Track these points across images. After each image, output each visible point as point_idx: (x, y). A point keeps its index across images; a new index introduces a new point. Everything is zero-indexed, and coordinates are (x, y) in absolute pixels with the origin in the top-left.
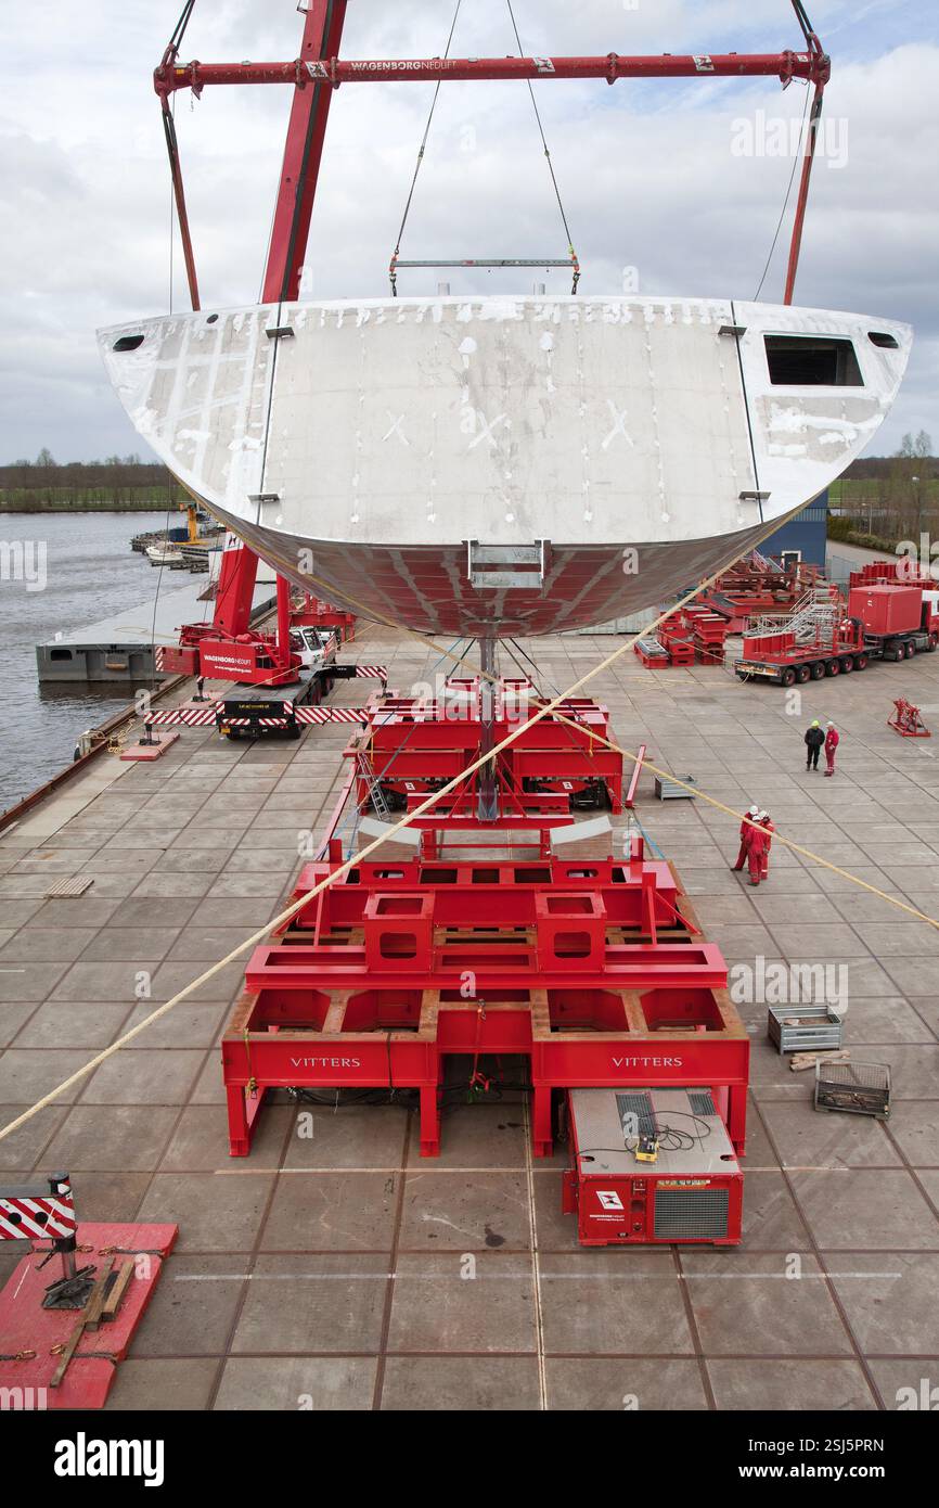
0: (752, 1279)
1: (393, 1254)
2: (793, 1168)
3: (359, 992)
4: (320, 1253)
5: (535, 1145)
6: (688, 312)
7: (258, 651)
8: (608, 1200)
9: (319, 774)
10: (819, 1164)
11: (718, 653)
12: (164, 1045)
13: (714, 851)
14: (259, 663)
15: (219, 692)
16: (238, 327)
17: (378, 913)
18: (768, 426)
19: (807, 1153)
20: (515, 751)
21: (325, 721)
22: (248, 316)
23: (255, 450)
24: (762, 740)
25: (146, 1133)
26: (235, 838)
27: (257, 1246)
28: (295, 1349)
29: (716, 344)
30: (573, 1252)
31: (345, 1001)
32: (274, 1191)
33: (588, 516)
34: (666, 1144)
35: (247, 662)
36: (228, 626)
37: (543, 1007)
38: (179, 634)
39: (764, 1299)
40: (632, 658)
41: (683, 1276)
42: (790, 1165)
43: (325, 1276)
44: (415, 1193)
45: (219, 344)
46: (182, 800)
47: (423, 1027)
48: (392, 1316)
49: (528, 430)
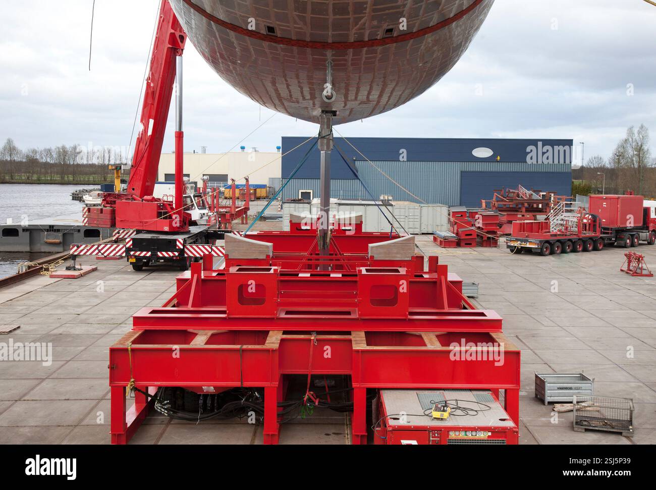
5: (354, 437)
7: (159, 207)
11: (493, 238)
14: (159, 215)
31: (210, 334)
36: (138, 192)
37: (361, 337)
40: (432, 244)
47: (268, 343)
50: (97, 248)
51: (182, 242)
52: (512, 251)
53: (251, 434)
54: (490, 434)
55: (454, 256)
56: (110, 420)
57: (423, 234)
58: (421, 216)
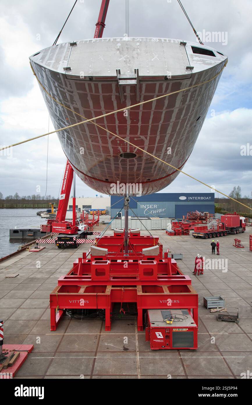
0: (201, 358)
1: (96, 352)
2: (212, 333)
3: (89, 286)
4: (75, 352)
5: (138, 329)
7: (67, 225)
8: (159, 335)
10: (219, 332)
11: (188, 232)
12: (34, 307)
14: (67, 228)
17: (95, 263)
18: (193, 59)
20: (134, 245)
21: (84, 243)
23: (66, 62)
24: (200, 249)
25: (27, 326)
26: (58, 266)
27: (56, 350)
28: (66, 374)
30: (149, 352)
31: (85, 287)
32: (62, 339)
35: (64, 228)
36: (60, 219)
37: (141, 288)
39: (205, 362)
40: (165, 234)
41: (181, 357)
44: (103, 339)
46: (45, 259)
47: (107, 292)
48: (95, 366)
49: (133, 57)
50: (45, 241)
51: (75, 238)
52: (194, 237)
53: (101, 325)
54: (188, 329)
55: (173, 240)
56: (50, 318)
57: (162, 229)
58: (161, 223)
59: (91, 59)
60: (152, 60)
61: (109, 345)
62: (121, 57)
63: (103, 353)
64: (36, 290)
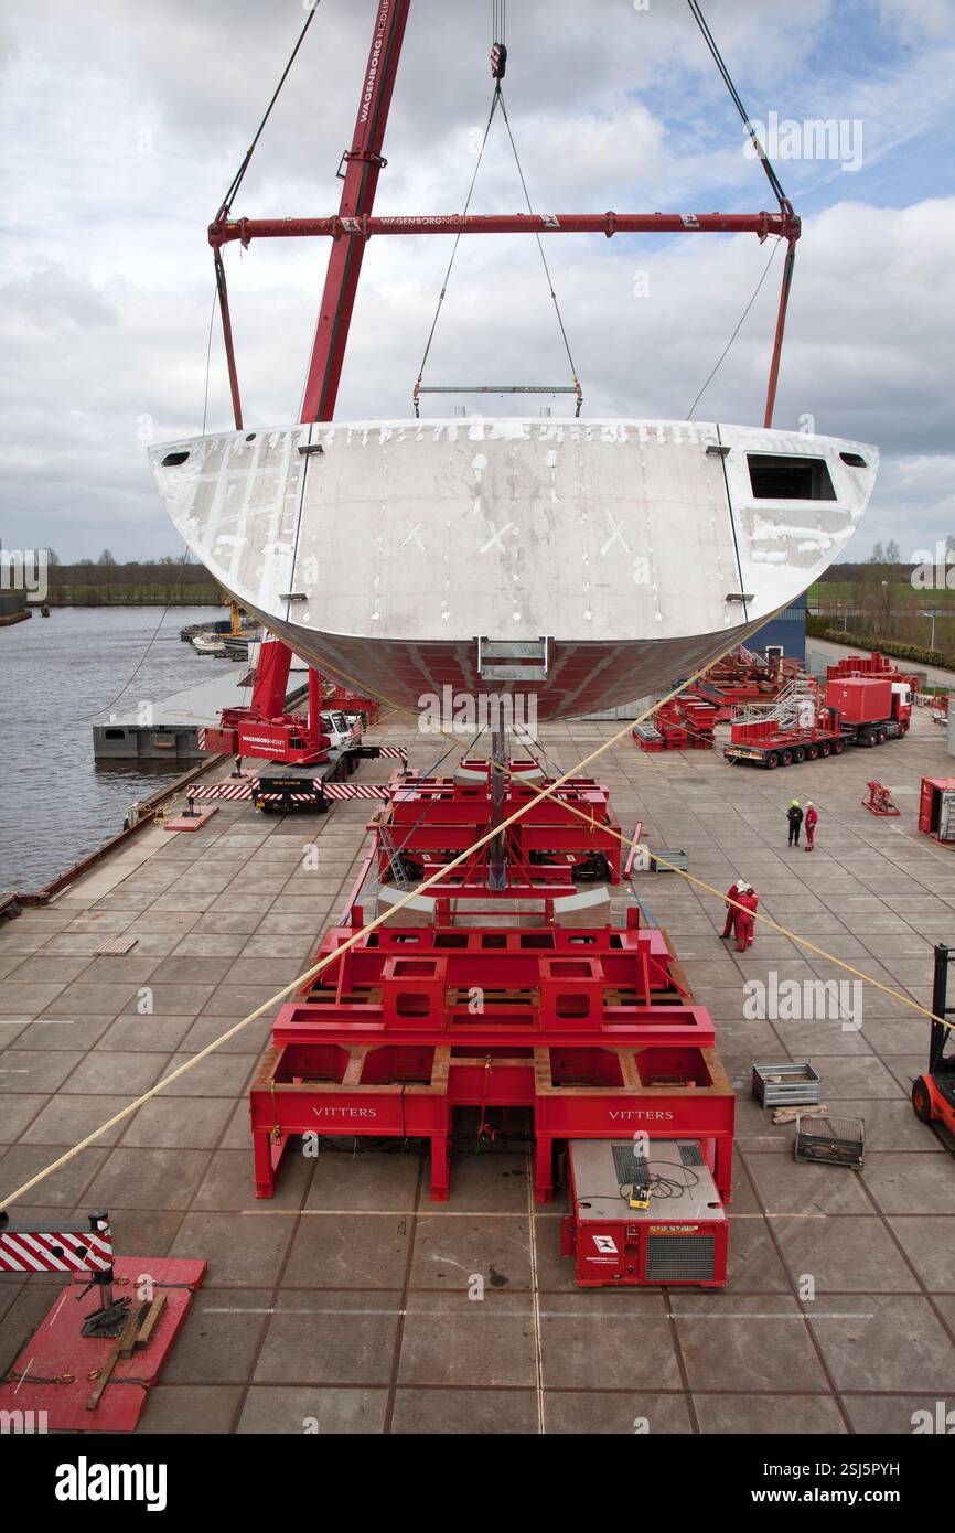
0: (736, 1319)
1: (405, 1292)
2: (774, 1215)
3: (376, 1048)
4: (337, 1290)
5: (537, 1191)
6: (679, 433)
7: (290, 733)
8: (603, 1244)
9: (343, 845)
10: (798, 1211)
11: (708, 737)
12: (197, 1093)
13: (703, 920)
14: (291, 744)
15: (255, 770)
16: (273, 445)
17: (394, 975)
18: (751, 535)
19: (788, 1201)
20: (523, 826)
21: (350, 797)
22: (283, 435)
23: (287, 554)
24: (749, 818)
25: (180, 1175)
26: (267, 902)
27: (278, 1284)
28: (313, 1379)
29: (704, 462)
30: (571, 1293)
31: (364, 1056)
32: (295, 1231)
33: (588, 615)
34: (658, 1193)
35: (280, 743)
36: (264, 709)
37: (546, 1063)
38: (220, 716)
39: (747, 1338)
40: (630, 742)
41: (673, 1316)
42: (771, 1212)
43: (341, 1312)
44: (425, 1235)
45: (255, 459)
46: (219, 868)
47: (436, 1080)
48: (403, 1350)
49: (534, 537)
51: (319, 779)
52: (731, 761)
53: (416, 1174)
54: (696, 1228)
55: (659, 772)
59: (380, 540)
60: (604, 551)
61: (444, 1260)
62: (488, 536)
63: (426, 1293)
64: (197, 1016)
